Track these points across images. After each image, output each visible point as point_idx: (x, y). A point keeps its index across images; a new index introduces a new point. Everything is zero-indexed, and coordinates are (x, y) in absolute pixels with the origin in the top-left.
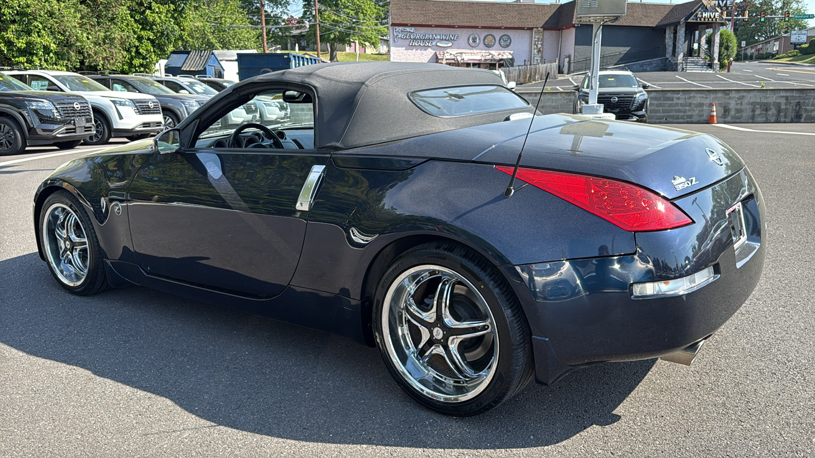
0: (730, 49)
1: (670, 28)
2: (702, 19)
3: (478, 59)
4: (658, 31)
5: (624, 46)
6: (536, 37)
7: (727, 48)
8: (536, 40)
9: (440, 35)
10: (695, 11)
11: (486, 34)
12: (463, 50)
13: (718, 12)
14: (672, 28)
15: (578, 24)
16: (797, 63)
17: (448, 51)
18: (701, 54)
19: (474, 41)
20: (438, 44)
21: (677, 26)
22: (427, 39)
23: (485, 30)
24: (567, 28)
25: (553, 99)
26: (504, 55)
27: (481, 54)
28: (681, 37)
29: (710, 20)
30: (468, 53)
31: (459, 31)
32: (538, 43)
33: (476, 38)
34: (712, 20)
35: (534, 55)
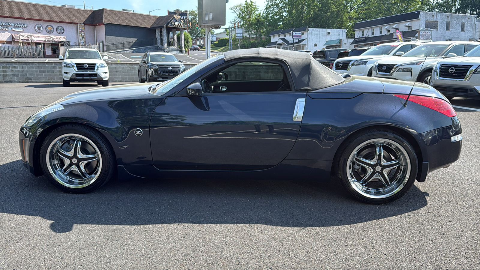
0: (189, 42)
1: (158, 29)
2: (175, 26)
3: (43, 40)
4: (151, 31)
5: (134, 38)
6: (80, 29)
7: (187, 42)
8: (81, 30)
9: (14, 23)
10: (171, 21)
11: (47, 25)
12: (31, 34)
13: (182, 22)
14: (159, 29)
15: (106, 23)
16: (215, 51)
17: (21, 34)
18: (175, 45)
19: (39, 28)
20: (13, 29)
21: (162, 28)
22: (4, 25)
23: (46, 22)
24: (99, 25)
25: (122, 67)
26: (60, 39)
27: (45, 37)
28: (165, 35)
29: (179, 26)
30: (36, 36)
31: (27, 22)
32: (82, 33)
33: (40, 27)
34: (180, 27)
35: (80, 39)
